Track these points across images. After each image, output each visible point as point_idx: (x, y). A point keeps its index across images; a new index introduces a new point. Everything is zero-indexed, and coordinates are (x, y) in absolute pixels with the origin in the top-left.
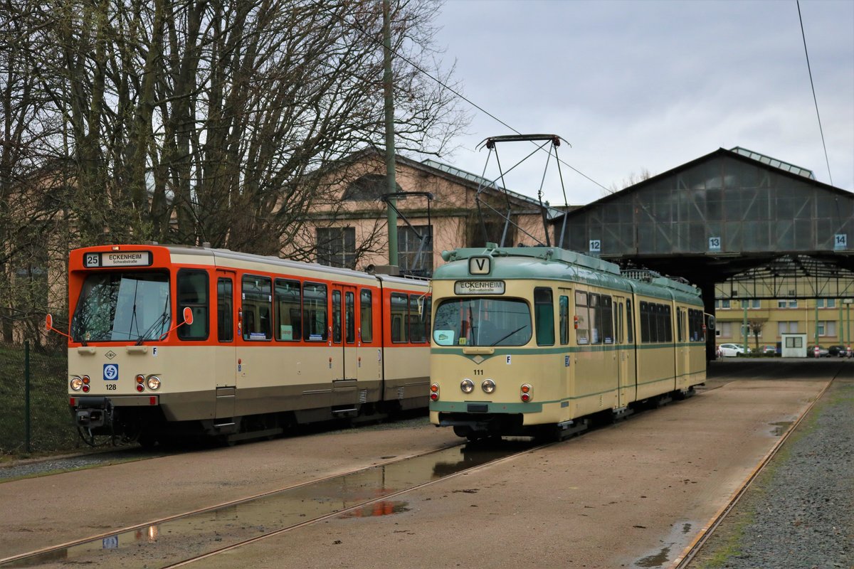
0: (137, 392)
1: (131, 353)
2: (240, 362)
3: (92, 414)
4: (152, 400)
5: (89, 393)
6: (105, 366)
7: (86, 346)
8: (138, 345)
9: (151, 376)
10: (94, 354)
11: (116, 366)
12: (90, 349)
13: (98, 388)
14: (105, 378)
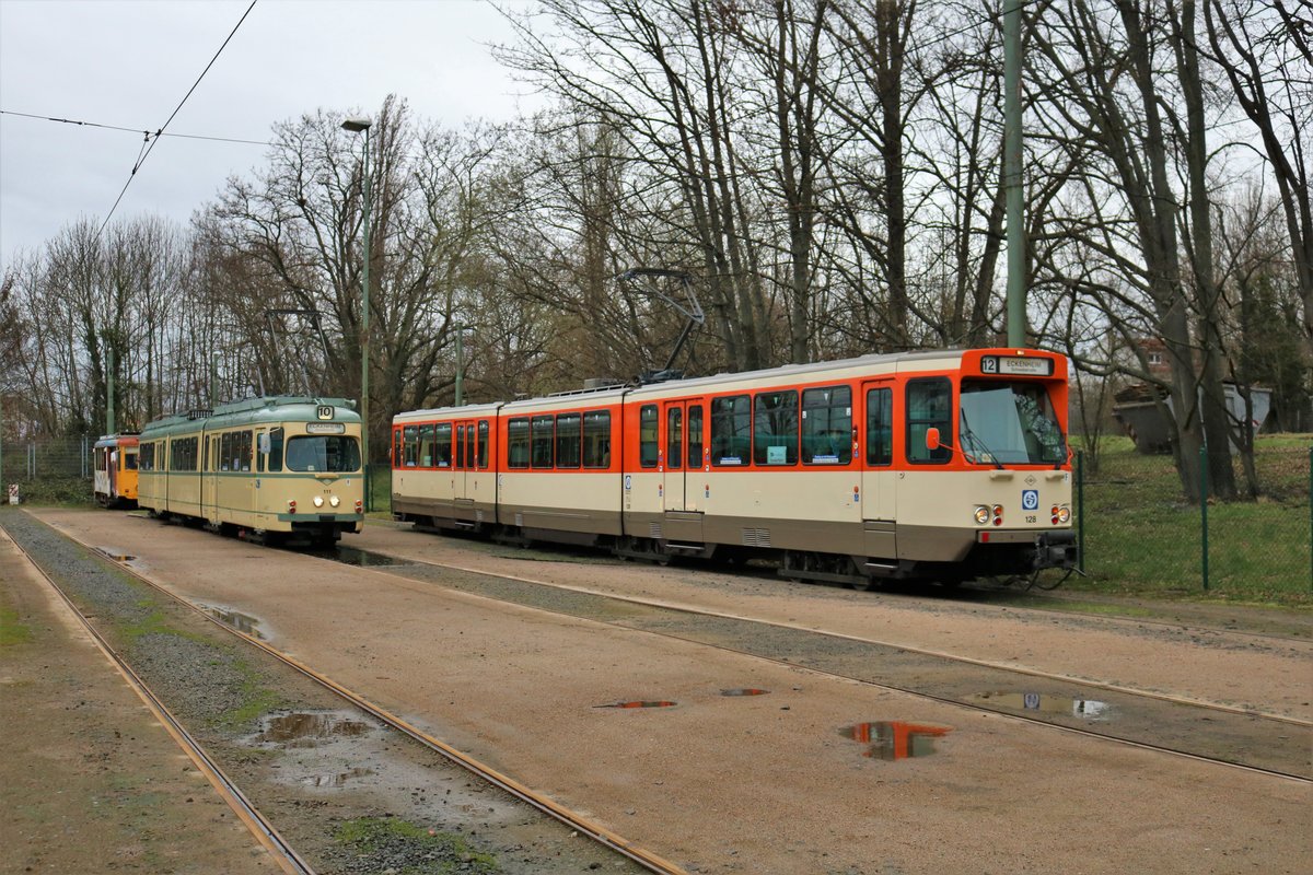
0: (1052, 525)
5: (1001, 526)
6: (1024, 492)
7: (1002, 468)
8: (1057, 469)
9: (1064, 506)
10: (1012, 479)
11: (1036, 492)
12: (1008, 473)
14: (1025, 508)
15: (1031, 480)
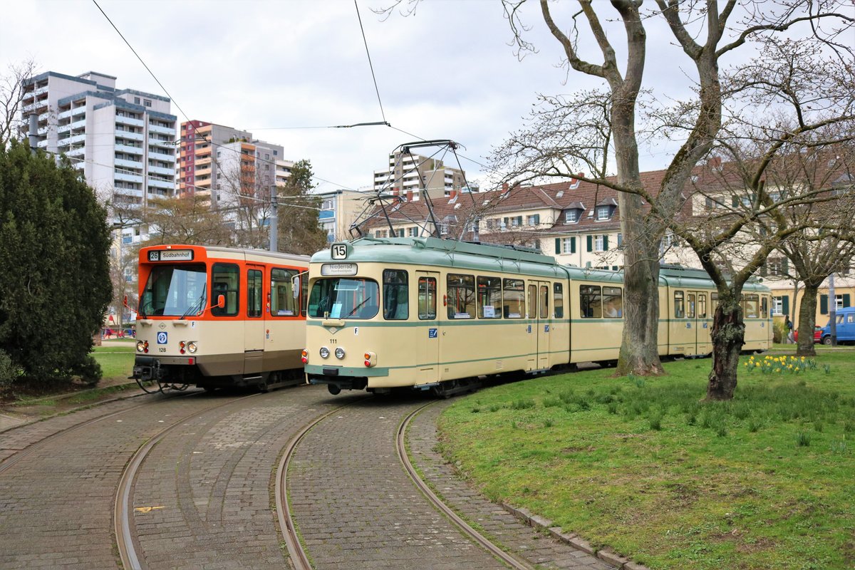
0: (180, 354)
1: (175, 325)
2: (268, 332)
3: (144, 370)
4: (191, 360)
5: (149, 353)
6: (159, 333)
7: (146, 318)
8: (181, 319)
9: (191, 343)
10: (151, 325)
11: (166, 333)
12: (149, 321)
13: (154, 350)
14: (159, 343)
15: (163, 326)
